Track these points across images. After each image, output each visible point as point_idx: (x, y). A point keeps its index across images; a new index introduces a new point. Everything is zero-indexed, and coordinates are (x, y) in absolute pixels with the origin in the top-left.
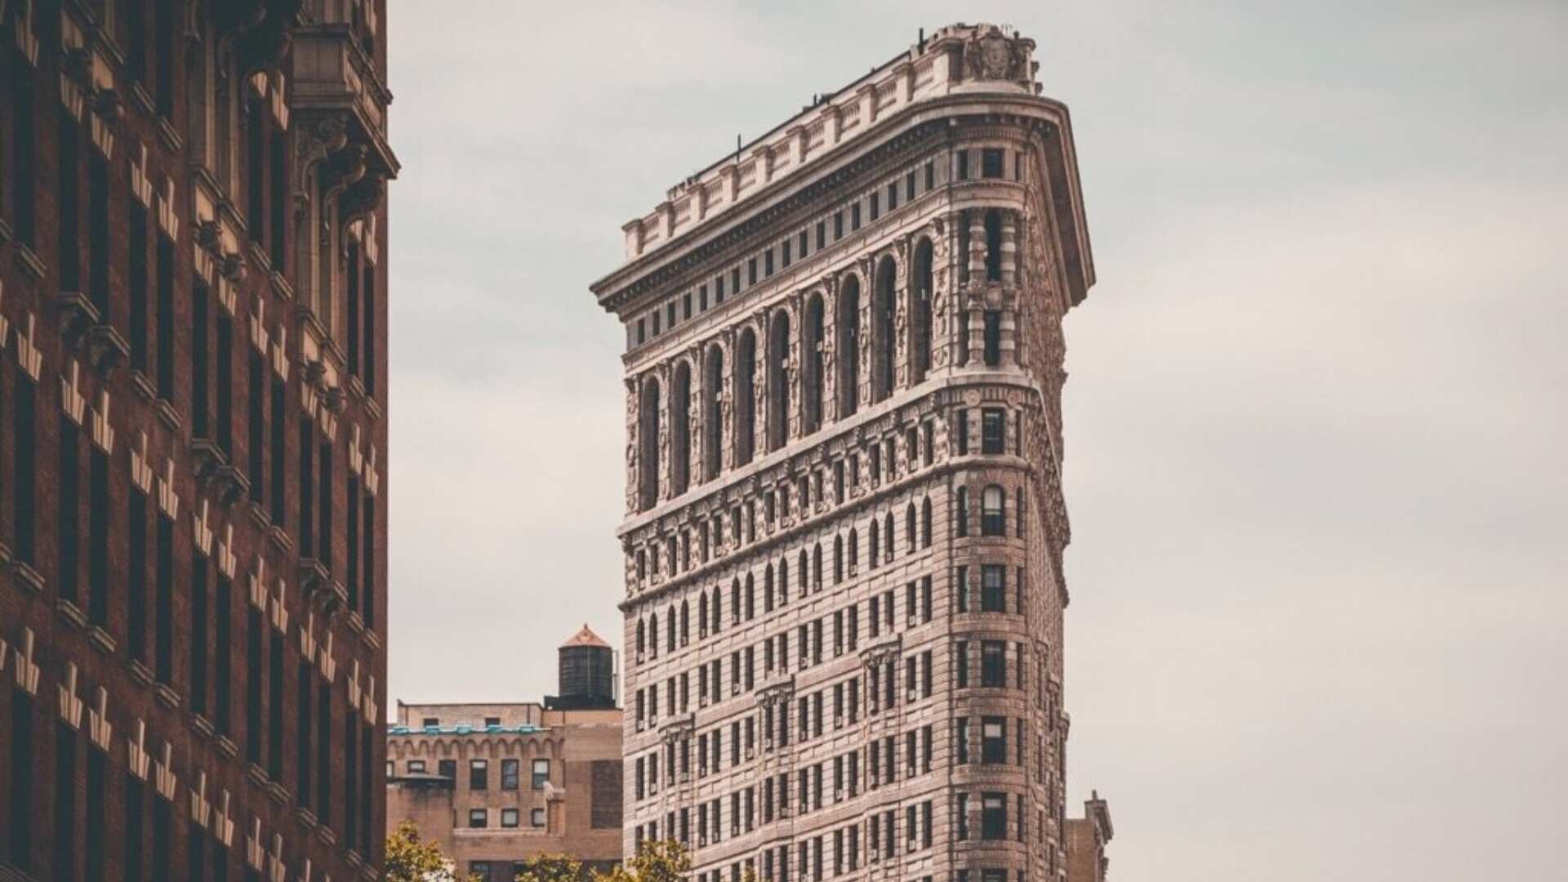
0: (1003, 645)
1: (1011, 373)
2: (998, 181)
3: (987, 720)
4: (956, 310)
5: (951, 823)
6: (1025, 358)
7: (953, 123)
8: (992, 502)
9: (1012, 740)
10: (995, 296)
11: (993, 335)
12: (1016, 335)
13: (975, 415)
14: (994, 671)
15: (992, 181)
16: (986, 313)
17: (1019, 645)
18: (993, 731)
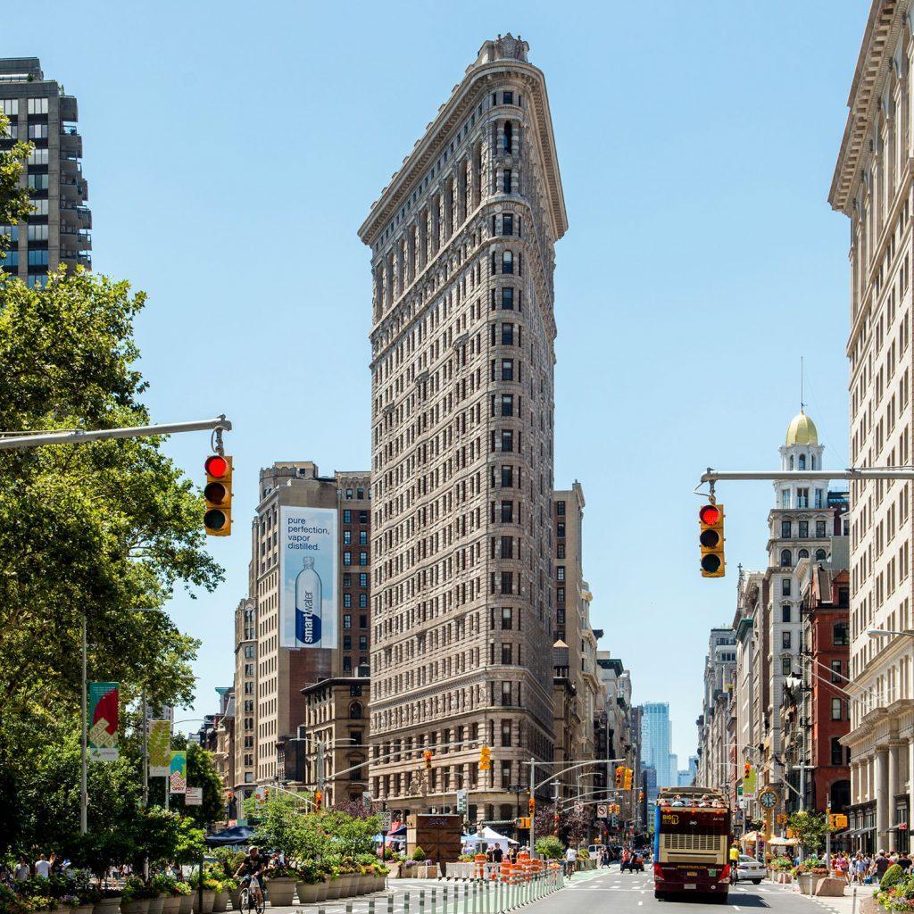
0: (512, 325)
1: (516, 197)
2: (510, 105)
3: (504, 360)
4: (491, 169)
5: (488, 410)
6: (524, 192)
7: (489, 78)
8: (507, 257)
9: (516, 371)
10: (508, 161)
11: (508, 180)
12: (519, 180)
13: (499, 217)
14: (508, 339)
15: (508, 105)
16: (505, 171)
17: (520, 327)
18: (507, 365)
